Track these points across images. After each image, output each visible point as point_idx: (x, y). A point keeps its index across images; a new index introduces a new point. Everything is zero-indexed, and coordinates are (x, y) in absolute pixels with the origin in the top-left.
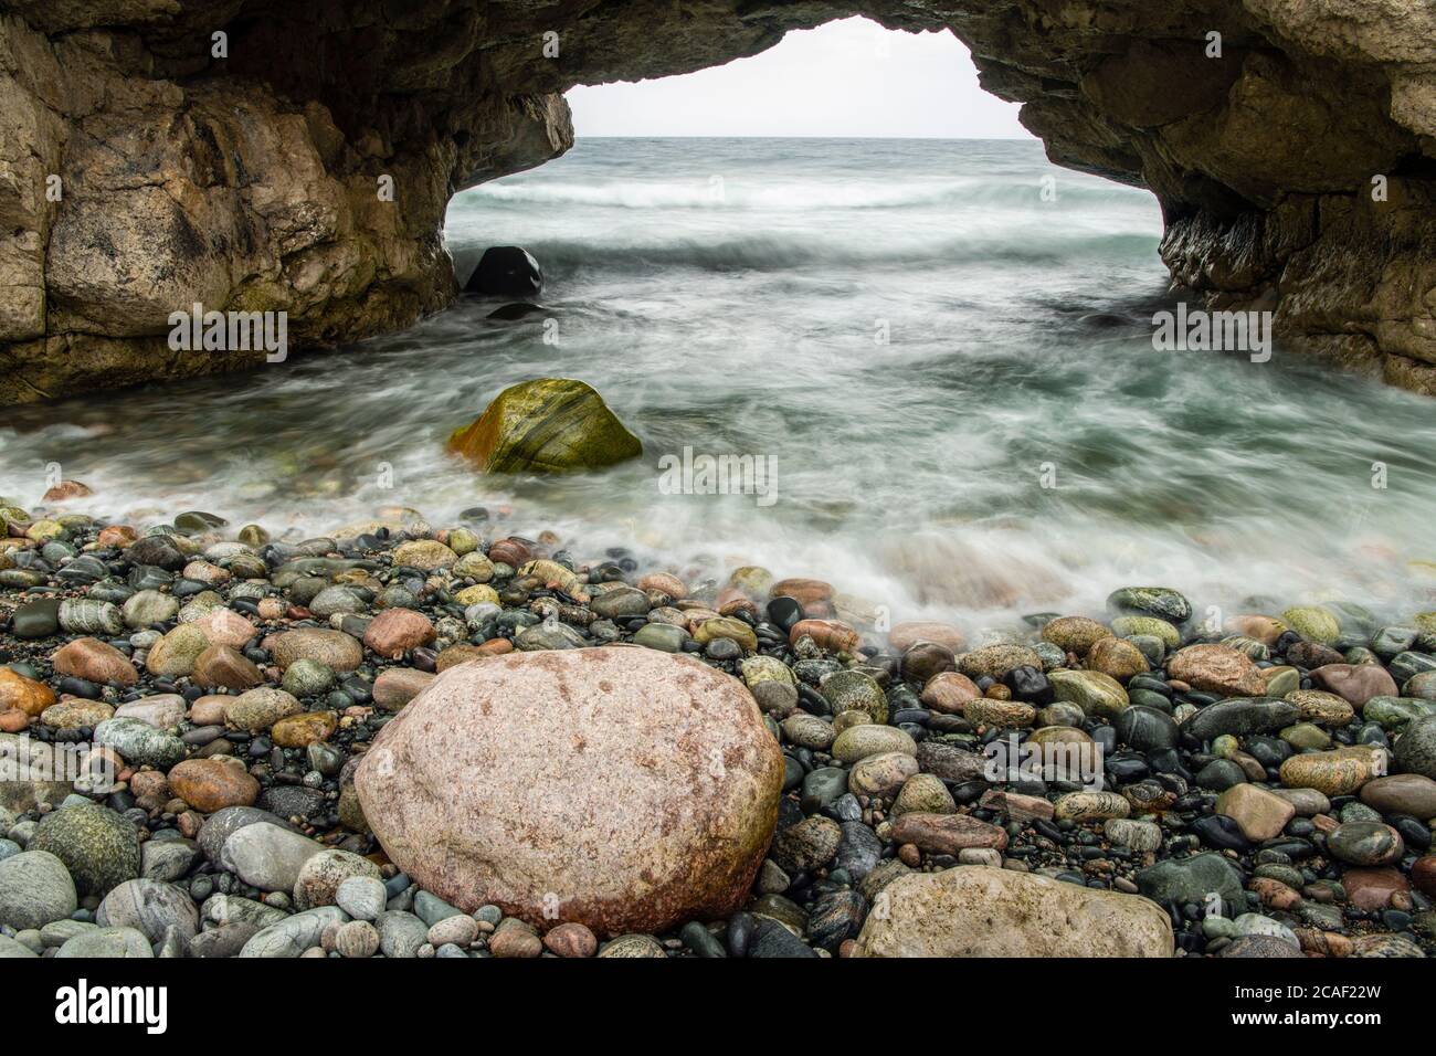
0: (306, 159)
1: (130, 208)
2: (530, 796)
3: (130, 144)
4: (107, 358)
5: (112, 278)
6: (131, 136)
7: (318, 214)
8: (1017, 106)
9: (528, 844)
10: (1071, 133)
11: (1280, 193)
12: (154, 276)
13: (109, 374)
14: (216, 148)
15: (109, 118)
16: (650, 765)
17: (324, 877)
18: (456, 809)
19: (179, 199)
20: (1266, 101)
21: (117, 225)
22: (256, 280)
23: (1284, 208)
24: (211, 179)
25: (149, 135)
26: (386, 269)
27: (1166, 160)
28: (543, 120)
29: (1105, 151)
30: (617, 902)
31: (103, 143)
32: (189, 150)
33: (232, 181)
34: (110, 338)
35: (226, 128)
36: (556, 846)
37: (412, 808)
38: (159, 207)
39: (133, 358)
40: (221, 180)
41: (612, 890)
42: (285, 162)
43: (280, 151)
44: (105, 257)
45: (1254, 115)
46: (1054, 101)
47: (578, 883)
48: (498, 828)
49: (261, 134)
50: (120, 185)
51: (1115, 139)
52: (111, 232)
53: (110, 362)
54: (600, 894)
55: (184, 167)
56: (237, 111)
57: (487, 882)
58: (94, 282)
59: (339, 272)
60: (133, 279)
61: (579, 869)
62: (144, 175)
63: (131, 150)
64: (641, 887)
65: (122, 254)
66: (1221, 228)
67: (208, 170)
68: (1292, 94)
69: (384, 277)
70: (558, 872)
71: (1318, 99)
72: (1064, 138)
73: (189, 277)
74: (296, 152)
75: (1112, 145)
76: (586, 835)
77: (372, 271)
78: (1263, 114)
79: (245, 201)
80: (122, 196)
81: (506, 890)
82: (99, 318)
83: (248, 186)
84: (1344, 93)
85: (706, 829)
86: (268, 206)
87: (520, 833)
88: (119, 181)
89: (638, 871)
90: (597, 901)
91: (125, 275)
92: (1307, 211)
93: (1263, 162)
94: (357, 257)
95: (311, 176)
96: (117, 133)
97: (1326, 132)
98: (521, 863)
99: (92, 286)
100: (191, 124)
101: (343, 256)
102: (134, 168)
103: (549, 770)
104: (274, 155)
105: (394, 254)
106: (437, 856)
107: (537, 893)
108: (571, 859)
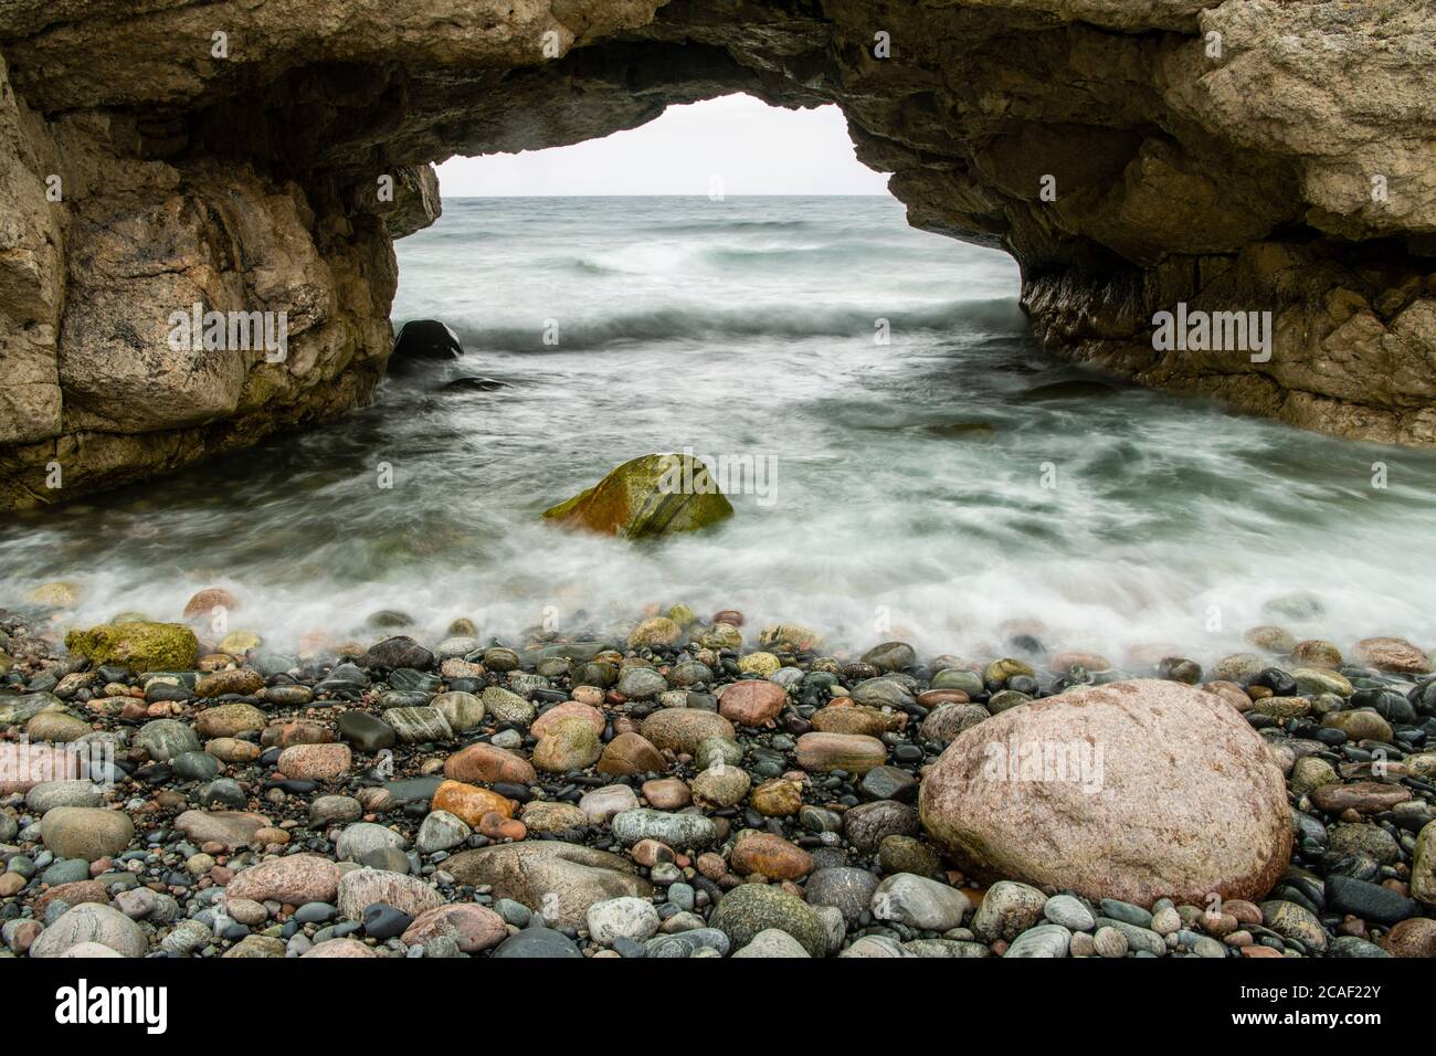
0: (301, 240)
1: (155, 297)
2: (1162, 806)
3: (139, 228)
4: (115, 456)
5: (142, 371)
6: (139, 220)
7: (316, 297)
8: (887, 176)
9: (1175, 844)
10: (939, 200)
11: (1163, 254)
12: (188, 368)
13: (114, 473)
14: (225, 232)
15: (105, 201)
16: (1219, 768)
17: (1024, 903)
18: (1110, 826)
19: (204, 286)
20: (1163, 178)
21: (141, 315)
22: (260, 367)
23: (1165, 268)
24: (223, 264)
25: (159, 220)
26: (364, 351)
27: (1046, 226)
28: (419, 190)
29: (973, 217)
30: (1249, 878)
31: (106, 228)
32: (203, 234)
33: (238, 265)
34: (119, 435)
35: (228, 212)
36: (1194, 842)
37: (1062, 833)
38: (186, 295)
39: (140, 455)
40: (231, 266)
41: (1243, 871)
42: (281, 243)
43: (275, 232)
44: (131, 350)
45: (1153, 191)
46: (923, 173)
47: (1221, 868)
48: (1149, 836)
49: (257, 215)
50: (136, 273)
51: (988, 205)
52: (133, 323)
53: (119, 460)
54: (1238, 875)
55: (202, 253)
56: (229, 193)
57: (1148, 882)
58: (121, 376)
59: (330, 355)
60: (165, 372)
61: (1218, 857)
62: (160, 261)
63: (140, 235)
64: (1260, 863)
65: (150, 345)
66: (1095, 283)
67: (222, 254)
68: (1186, 173)
69: (360, 357)
70: (1204, 862)
71: (1207, 177)
72: (931, 204)
73: (218, 367)
74: (292, 234)
75: (980, 211)
76: (1213, 829)
77: (352, 353)
78: (1159, 190)
79: (249, 286)
80: (141, 284)
81: (1167, 885)
82: (115, 415)
83: (250, 270)
84: (1230, 172)
85: (1275, 813)
86: (269, 291)
87: (1166, 836)
88: (136, 267)
89: (1254, 851)
90: (1237, 880)
91: (156, 367)
92: (1189, 270)
93: (1156, 231)
94: (344, 339)
95: (308, 258)
96: (118, 217)
97: (1212, 204)
98: (1175, 861)
99: (117, 381)
100: (203, 209)
101: (333, 339)
102: (144, 254)
103: (1163, 783)
104: (270, 237)
105: (371, 335)
106: (1102, 869)
107: (1192, 883)
108: (1209, 850)
